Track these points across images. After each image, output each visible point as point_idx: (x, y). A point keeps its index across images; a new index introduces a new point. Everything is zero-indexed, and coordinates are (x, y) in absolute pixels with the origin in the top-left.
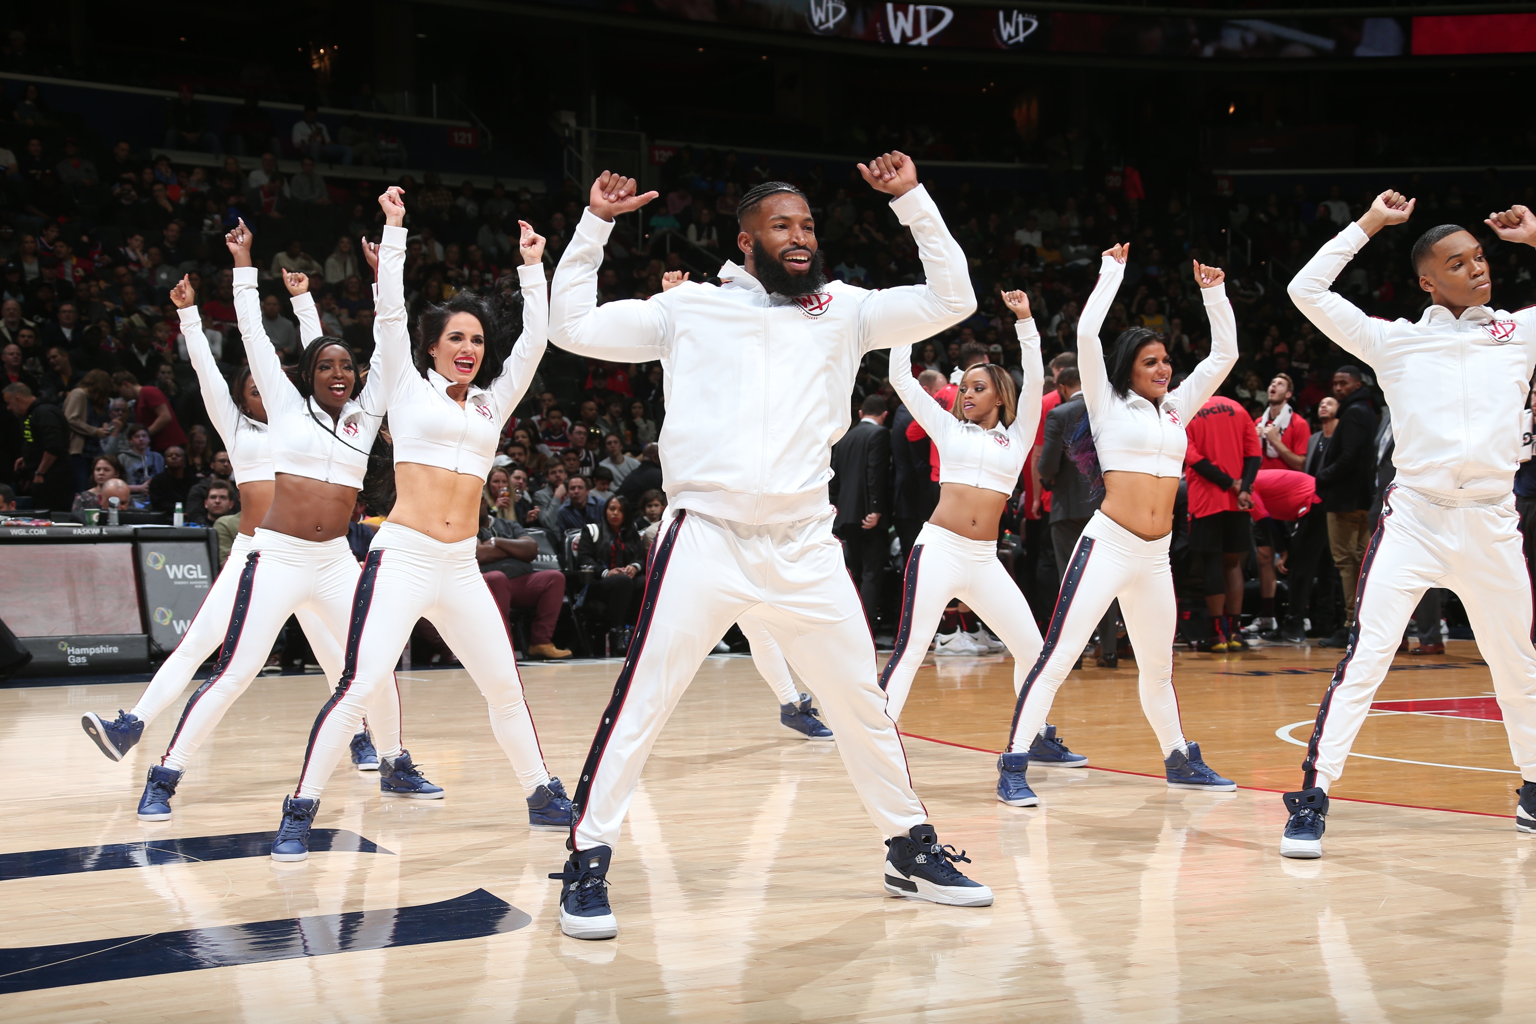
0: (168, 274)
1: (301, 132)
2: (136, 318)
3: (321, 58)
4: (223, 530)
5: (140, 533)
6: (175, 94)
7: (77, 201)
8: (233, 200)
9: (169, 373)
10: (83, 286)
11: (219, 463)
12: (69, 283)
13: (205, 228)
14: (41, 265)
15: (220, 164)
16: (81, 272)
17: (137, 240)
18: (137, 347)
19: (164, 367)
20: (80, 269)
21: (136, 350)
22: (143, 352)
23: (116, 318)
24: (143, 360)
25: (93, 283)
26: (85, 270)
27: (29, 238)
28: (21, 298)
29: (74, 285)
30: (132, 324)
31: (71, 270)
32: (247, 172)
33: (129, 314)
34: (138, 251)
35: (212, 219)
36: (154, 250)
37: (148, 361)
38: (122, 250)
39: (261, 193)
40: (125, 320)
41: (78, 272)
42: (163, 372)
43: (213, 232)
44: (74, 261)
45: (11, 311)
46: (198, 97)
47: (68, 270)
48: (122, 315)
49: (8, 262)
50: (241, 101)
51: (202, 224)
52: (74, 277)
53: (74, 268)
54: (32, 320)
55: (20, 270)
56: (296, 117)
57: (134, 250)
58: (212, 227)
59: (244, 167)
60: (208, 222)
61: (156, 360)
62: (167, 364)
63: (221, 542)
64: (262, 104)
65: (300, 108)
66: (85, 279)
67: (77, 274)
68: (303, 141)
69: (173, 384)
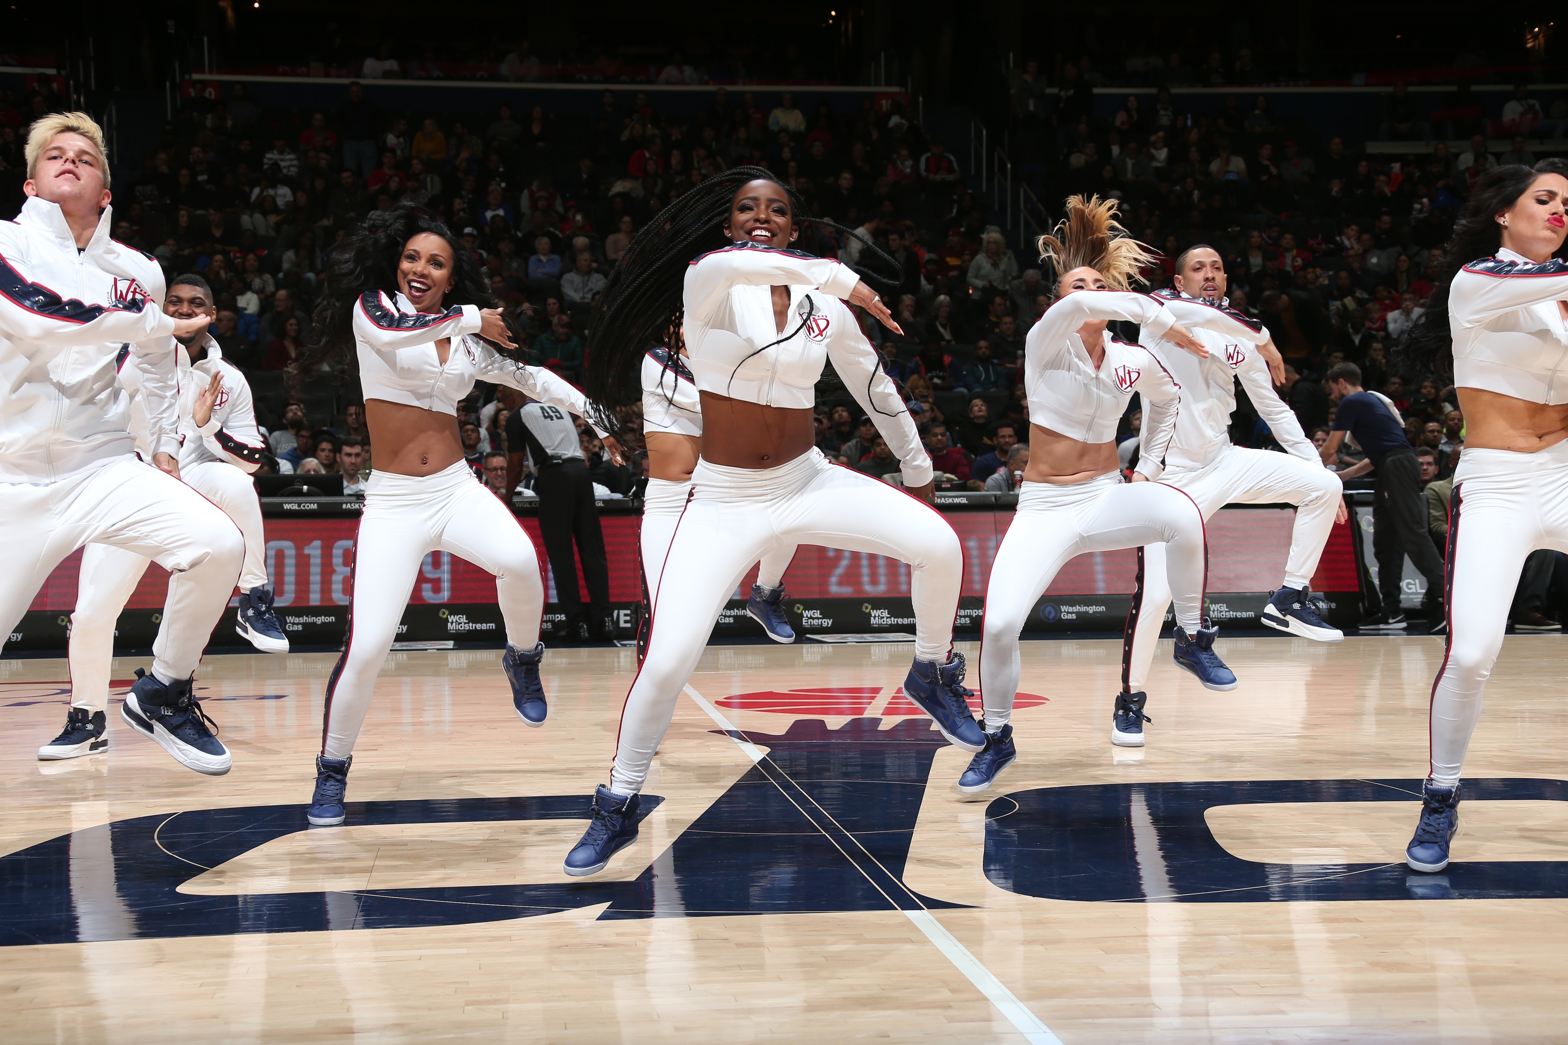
0: (1379, 259)
1: (1512, 111)
2: (1349, 301)
3: (1535, 36)
4: (1433, 495)
5: (1356, 498)
6: (1390, 89)
7: (1296, 197)
8: (1441, 184)
9: (1380, 350)
10: (1301, 274)
11: (1429, 434)
12: (1289, 272)
13: (1414, 213)
14: (1265, 258)
15: (1430, 150)
16: (1299, 262)
17: (1353, 230)
18: (1352, 327)
19: (1376, 345)
20: (1299, 260)
21: (1351, 331)
22: (1357, 332)
23: (1330, 301)
24: (1357, 340)
25: (1311, 270)
26: (1303, 260)
27: (1256, 234)
28: (1247, 289)
29: (1293, 274)
30: (1344, 306)
31: (1291, 261)
32: (1457, 156)
33: (1341, 297)
34: (1352, 240)
35: (1421, 203)
36: (1366, 237)
37: (1361, 341)
38: (1338, 238)
39: (1467, 175)
40: (1338, 303)
41: (1297, 262)
42: (1375, 350)
43: (1421, 216)
44: (1294, 252)
45: (1239, 300)
46: (1411, 89)
47: (1289, 261)
48: (1335, 299)
49: (1237, 257)
50: (1453, 88)
51: (1411, 209)
52: (1293, 266)
53: (1294, 258)
54: (1255, 308)
55: (1246, 264)
56: (1508, 97)
57: (1349, 239)
58: (1421, 211)
59: (1453, 150)
60: (1417, 206)
61: (1367, 340)
62: (1378, 342)
63: (1431, 506)
64: (1475, 88)
65: (1510, 88)
66: (1303, 268)
67: (1296, 264)
68: (1513, 120)
69: (1384, 361)
